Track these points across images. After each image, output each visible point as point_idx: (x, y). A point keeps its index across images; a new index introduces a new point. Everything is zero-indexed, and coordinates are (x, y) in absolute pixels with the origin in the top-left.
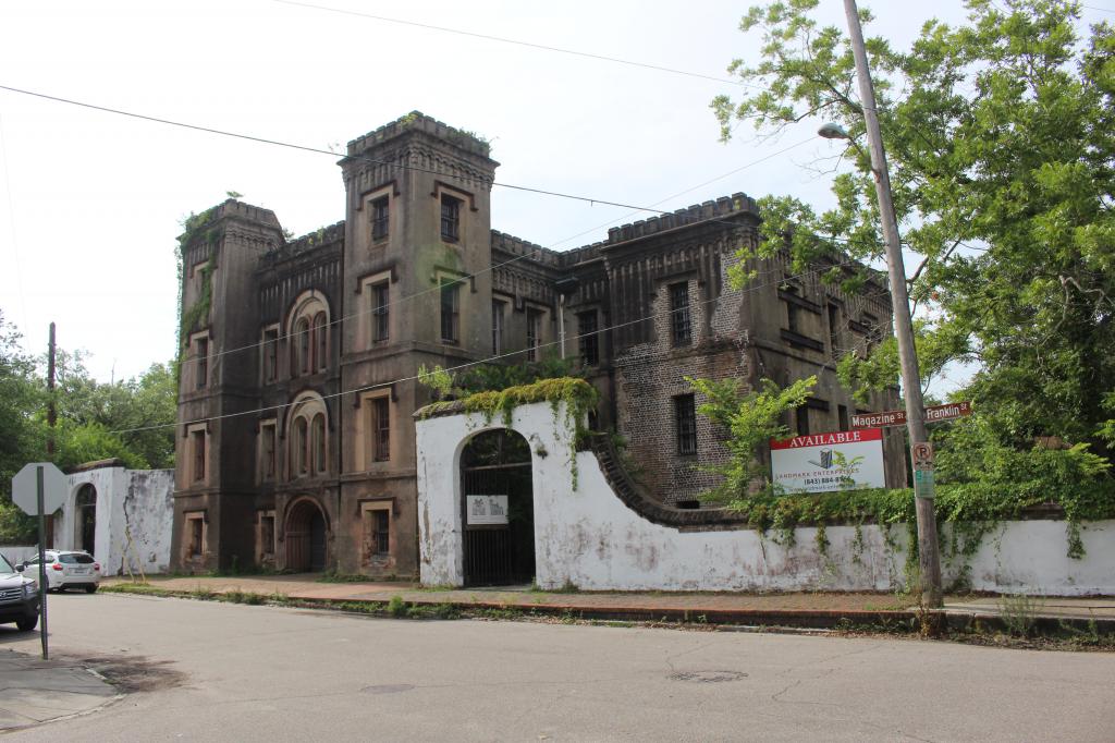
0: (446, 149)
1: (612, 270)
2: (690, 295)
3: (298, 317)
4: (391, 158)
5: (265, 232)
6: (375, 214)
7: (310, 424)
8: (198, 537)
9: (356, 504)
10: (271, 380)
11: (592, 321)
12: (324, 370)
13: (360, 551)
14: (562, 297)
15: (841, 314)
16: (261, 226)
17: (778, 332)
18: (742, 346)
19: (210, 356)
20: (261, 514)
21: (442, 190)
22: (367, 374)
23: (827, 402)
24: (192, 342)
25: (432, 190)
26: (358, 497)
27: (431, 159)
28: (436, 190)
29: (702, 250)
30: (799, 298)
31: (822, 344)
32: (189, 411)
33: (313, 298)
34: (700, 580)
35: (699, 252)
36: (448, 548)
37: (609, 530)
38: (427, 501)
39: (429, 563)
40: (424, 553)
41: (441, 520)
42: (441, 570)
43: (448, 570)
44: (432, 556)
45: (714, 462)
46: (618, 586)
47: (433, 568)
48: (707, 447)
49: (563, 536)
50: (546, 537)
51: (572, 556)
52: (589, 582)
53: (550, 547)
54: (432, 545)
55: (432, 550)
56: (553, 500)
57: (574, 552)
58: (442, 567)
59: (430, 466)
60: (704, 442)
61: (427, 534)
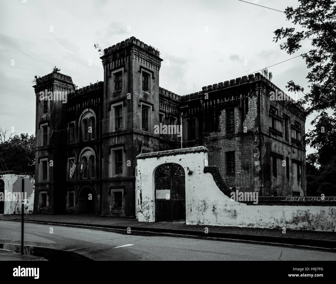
0: (144, 53)
1: (203, 103)
2: (235, 113)
3: (83, 118)
4: (123, 56)
5: (68, 85)
6: (116, 79)
7: (88, 159)
8: (44, 200)
9: (109, 190)
10: (72, 142)
11: (193, 123)
12: (93, 139)
13: (111, 207)
14: (182, 113)
15: (289, 122)
16: (67, 83)
17: (268, 128)
18: (255, 134)
19: (48, 133)
20: (68, 192)
21: (142, 70)
22: (114, 141)
23: (283, 156)
24: (41, 127)
25: (139, 70)
26: (109, 187)
27: (139, 57)
28: (140, 69)
29: (241, 96)
30: (276, 115)
31: (282, 133)
32: (40, 153)
33: (89, 112)
34: (255, 224)
35: (239, 96)
36: (150, 207)
37: (217, 203)
38: (141, 190)
39: (142, 212)
40: (140, 209)
41: (147, 197)
42: (147, 215)
43: (150, 215)
44: (143, 210)
45: (242, 177)
46: (220, 224)
47: (144, 215)
48: (239, 172)
49: (197, 205)
50: (190, 205)
51: (201, 212)
52: (208, 222)
53: (192, 208)
54: (143, 206)
55: (143, 208)
56: (194, 191)
57: (202, 211)
58: (147, 214)
59: (143, 176)
60: (238, 170)
61: (141, 202)
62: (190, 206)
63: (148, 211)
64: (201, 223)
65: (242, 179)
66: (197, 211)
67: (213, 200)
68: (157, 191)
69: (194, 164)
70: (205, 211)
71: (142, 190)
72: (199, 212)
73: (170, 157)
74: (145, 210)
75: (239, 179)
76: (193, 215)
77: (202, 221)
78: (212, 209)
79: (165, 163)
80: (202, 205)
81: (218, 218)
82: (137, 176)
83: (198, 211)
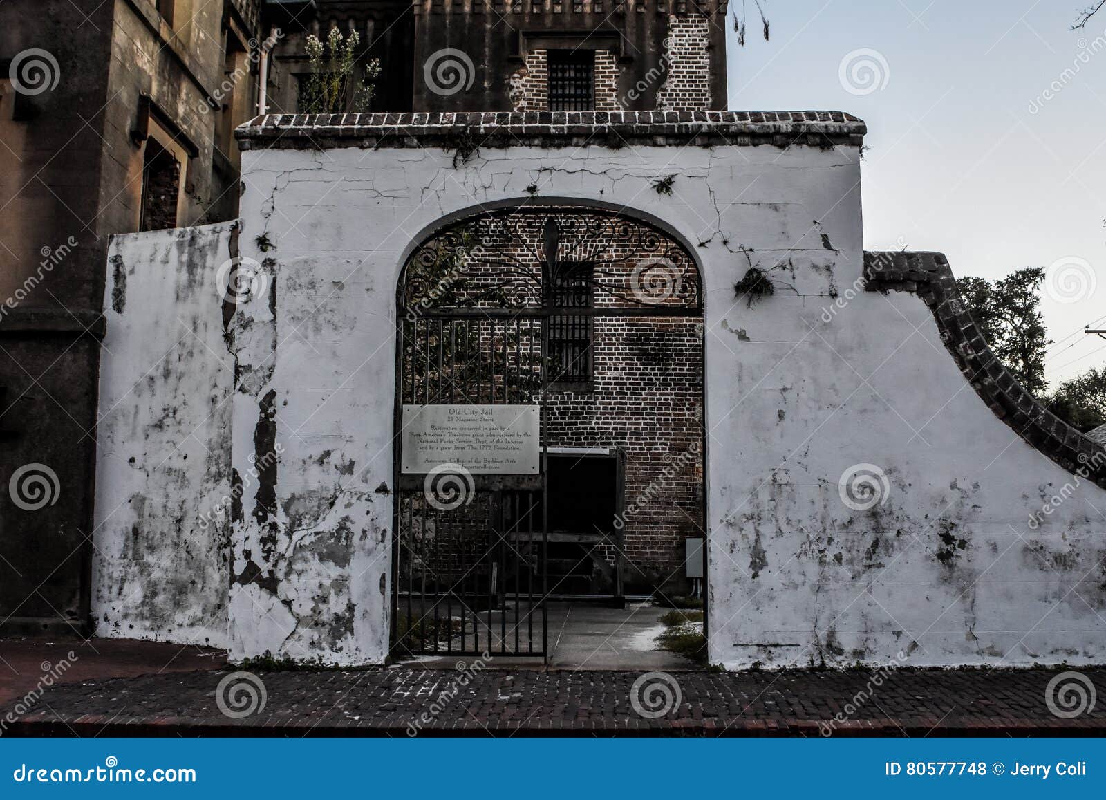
2: (599, 77)
36: (356, 540)
37: (969, 503)
38: (272, 394)
39: (270, 585)
40: (247, 554)
41: (328, 454)
42: (322, 606)
43: (351, 608)
44: (283, 565)
45: (630, 399)
46: (1000, 655)
47: (288, 603)
48: (616, 369)
49: (806, 523)
50: (751, 518)
51: (845, 571)
52: (904, 643)
53: (764, 545)
54: (282, 528)
55: (283, 544)
56: (781, 415)
57: (851, 562)
58: (324, 600)
59: (293, 287)
60: (610, 359)
61: (266, 498)
62: (749, 528)
63: (333, 571)
64: (840, 652)
65: (629, 408)
66: (813, 569)
67: (939, 483)
68: (410, 410)
69: (784, 225)
70: (880, 566)
71: (278, 400)
72: (829, 571)
73: (571, 156)
74: (298, 566)
75: (613, 409)
76: (772, 599)
77: (848, 640)
78: (936, 545)
79: (520, 192)
80: (851, 522)
81: (982, 613)
82: (119, 311)
83: (822, 562)
